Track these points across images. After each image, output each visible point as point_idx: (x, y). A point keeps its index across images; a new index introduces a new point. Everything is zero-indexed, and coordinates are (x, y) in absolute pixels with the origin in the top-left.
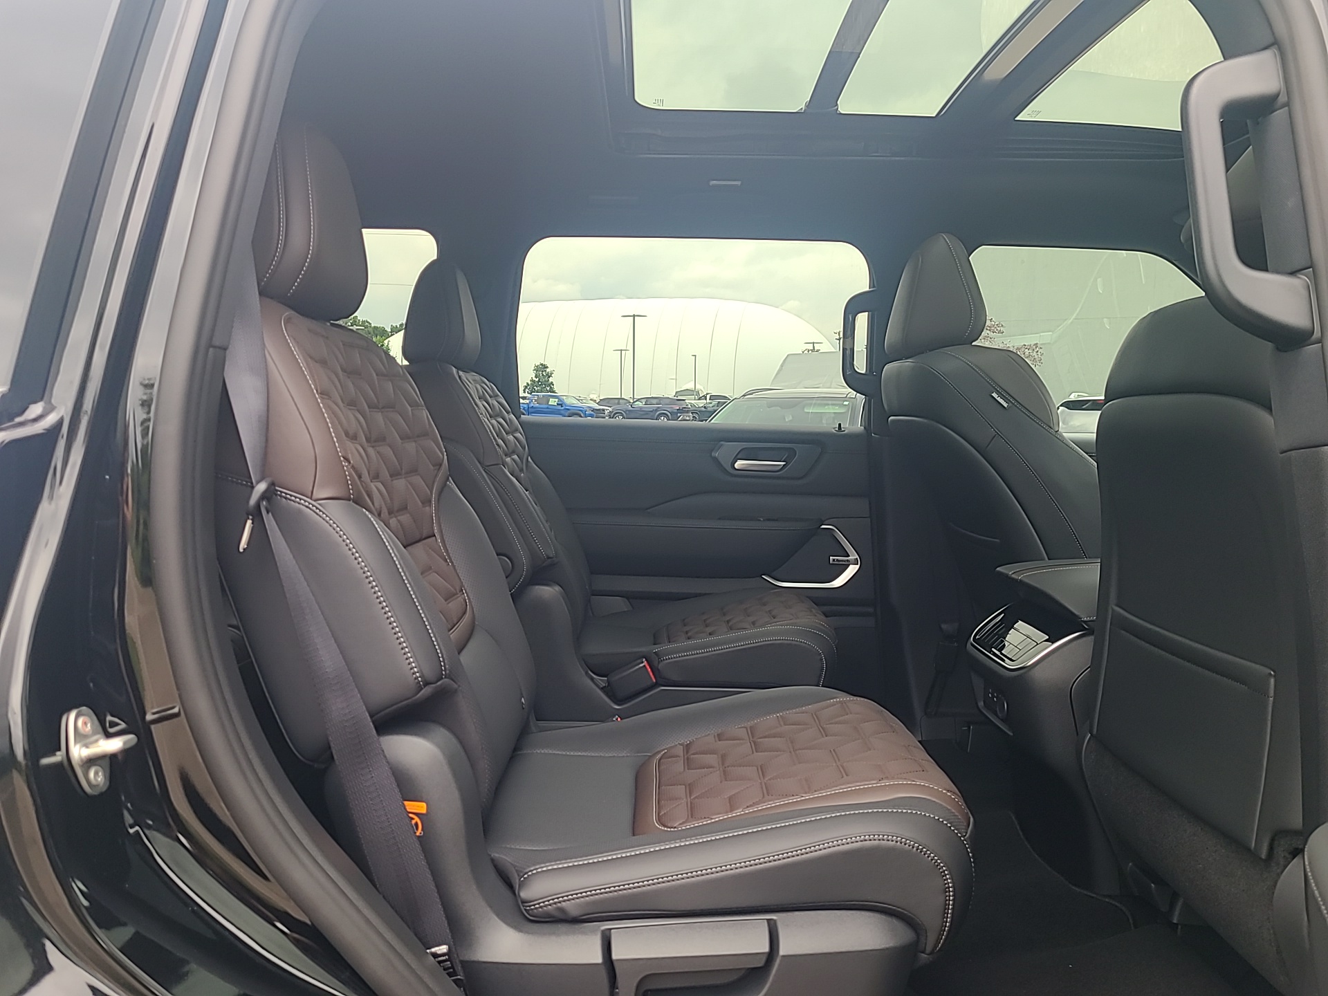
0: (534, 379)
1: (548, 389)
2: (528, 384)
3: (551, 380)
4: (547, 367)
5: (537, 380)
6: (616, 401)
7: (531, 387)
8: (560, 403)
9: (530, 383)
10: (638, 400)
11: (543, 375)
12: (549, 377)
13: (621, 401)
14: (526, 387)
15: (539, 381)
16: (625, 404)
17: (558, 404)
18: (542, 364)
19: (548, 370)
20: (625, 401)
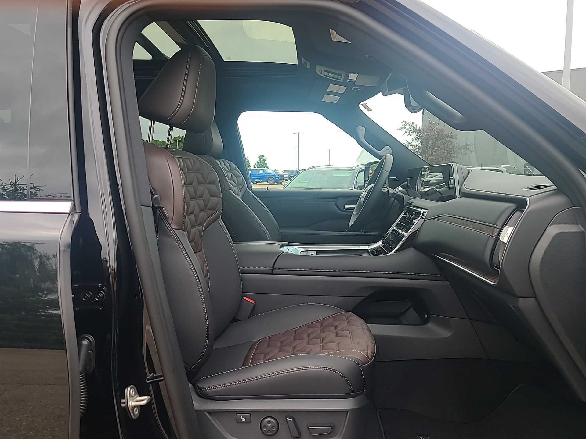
0: (258, 162)
1: (265, 166)
2: (256, 164)
3: (266, 162)
4: (264, 156)
5: (260, 162)
6: (292, 171)
7: (257, 165)
8: (264, 172)
9: (256, 163)
10: (300, 170)
11: (262, 160)
12: (265, 161)
13: (294, 171)
14: (255, 165)
15: (260, 163)
16: (296, 172)
17: (263, 173)
18: (262, 155)
19: (264, 158)
20: (296, 171)
